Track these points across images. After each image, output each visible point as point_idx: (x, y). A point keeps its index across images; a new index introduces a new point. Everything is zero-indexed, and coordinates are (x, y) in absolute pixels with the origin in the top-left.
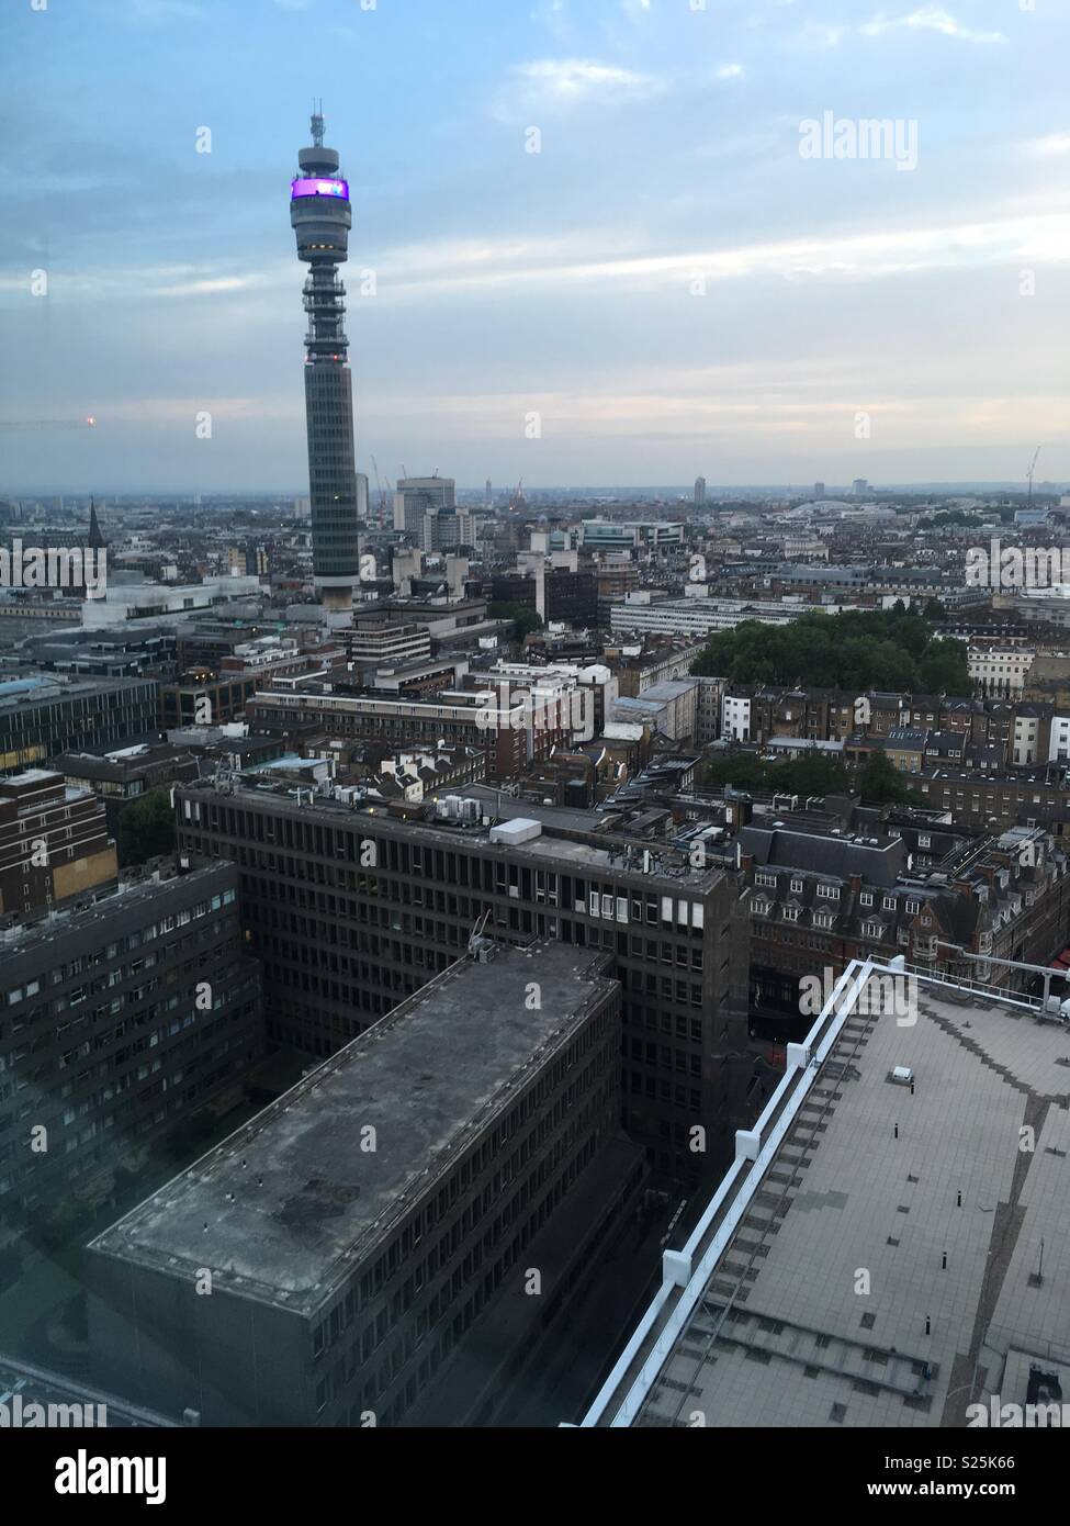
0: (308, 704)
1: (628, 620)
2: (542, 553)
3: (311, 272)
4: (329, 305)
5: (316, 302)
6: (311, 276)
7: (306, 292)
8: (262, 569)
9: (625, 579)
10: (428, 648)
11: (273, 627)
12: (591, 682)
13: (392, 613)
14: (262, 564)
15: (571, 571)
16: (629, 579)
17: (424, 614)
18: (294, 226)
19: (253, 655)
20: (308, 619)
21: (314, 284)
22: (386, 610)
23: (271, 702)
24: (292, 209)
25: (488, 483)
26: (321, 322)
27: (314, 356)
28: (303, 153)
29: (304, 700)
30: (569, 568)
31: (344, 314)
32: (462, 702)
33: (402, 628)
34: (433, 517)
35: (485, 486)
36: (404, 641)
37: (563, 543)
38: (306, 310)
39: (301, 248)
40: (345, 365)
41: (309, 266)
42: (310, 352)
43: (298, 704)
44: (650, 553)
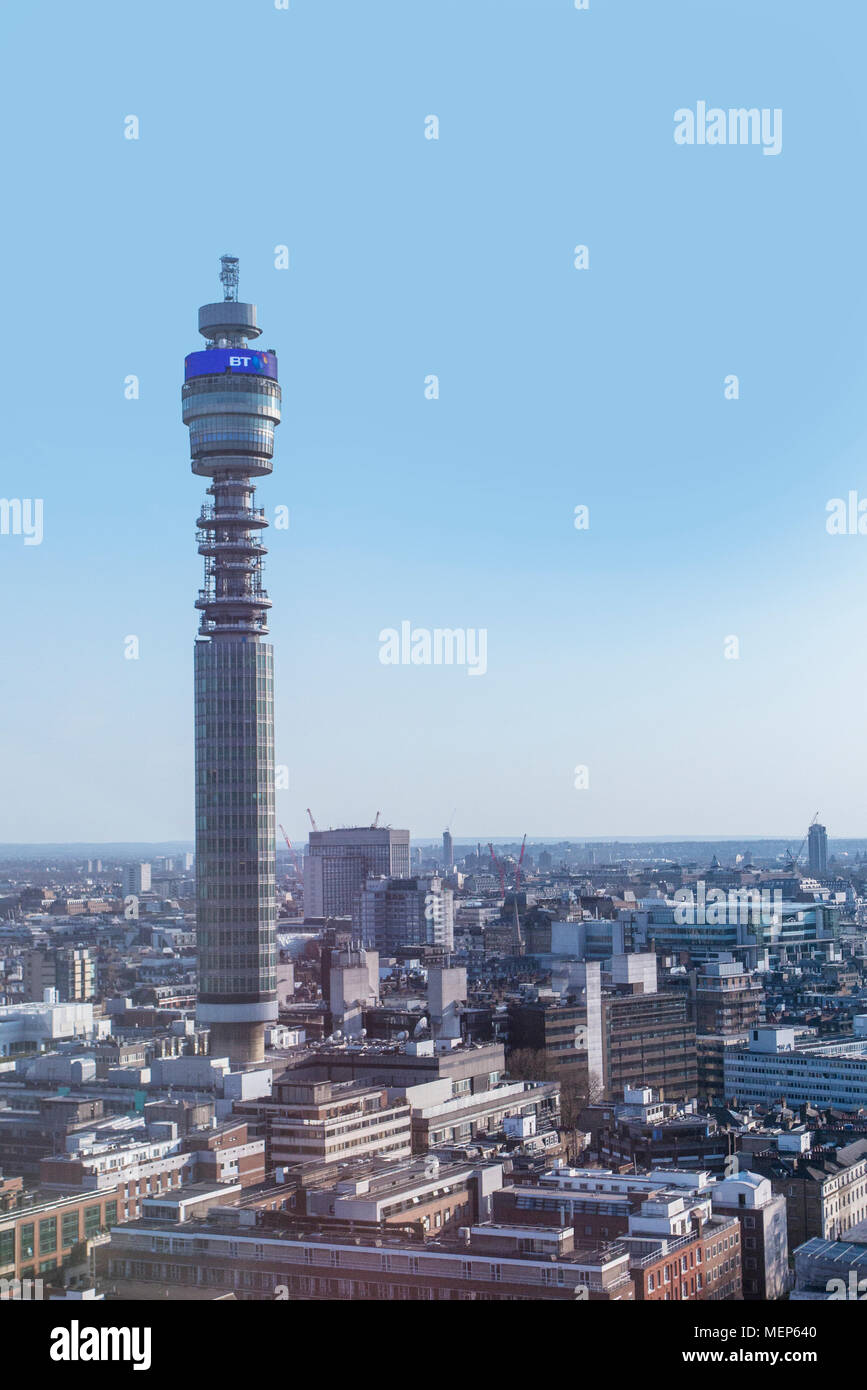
0: (210, 1252)
1: (755, 1081)
2: (573, 956)
3: (211, 491)
4: (240, 543)
5: (218, 538)
6: (211, 499)
7: (202, 524)
8: (83, 990)
9: (742, 1005)
10: (407, 1136)
11: (126, 1098)
12: (737, 1206)
13: (335, 1069)
14: (83, 980)
15: (647, 990)
16: (749, 1004)
17: (392, 1072)
18: (186, 421)
19: (98, 1156)
20: (191, 1082)
21: (216, 510)
22: (323, 1064)
23: (142, 1247)
24: (185, 395)
25: (447, 835)
26: (225, 570)
27: (212, 624)
28: (205, 311)
29: (204, 1243)
30: (641, 985)
31: (263, 558)
32: (507, 1249)
33: (361, 1099)
34: (377, 895)
35: (441, 843)
36: (365, 1124)
37: (609, 939)
38: (202, 552)
39: (198, 454)
40: (262, 639)
41: (208, 482)
42: (204, 619)
43: (191, 1251)
44: (767, 957)
